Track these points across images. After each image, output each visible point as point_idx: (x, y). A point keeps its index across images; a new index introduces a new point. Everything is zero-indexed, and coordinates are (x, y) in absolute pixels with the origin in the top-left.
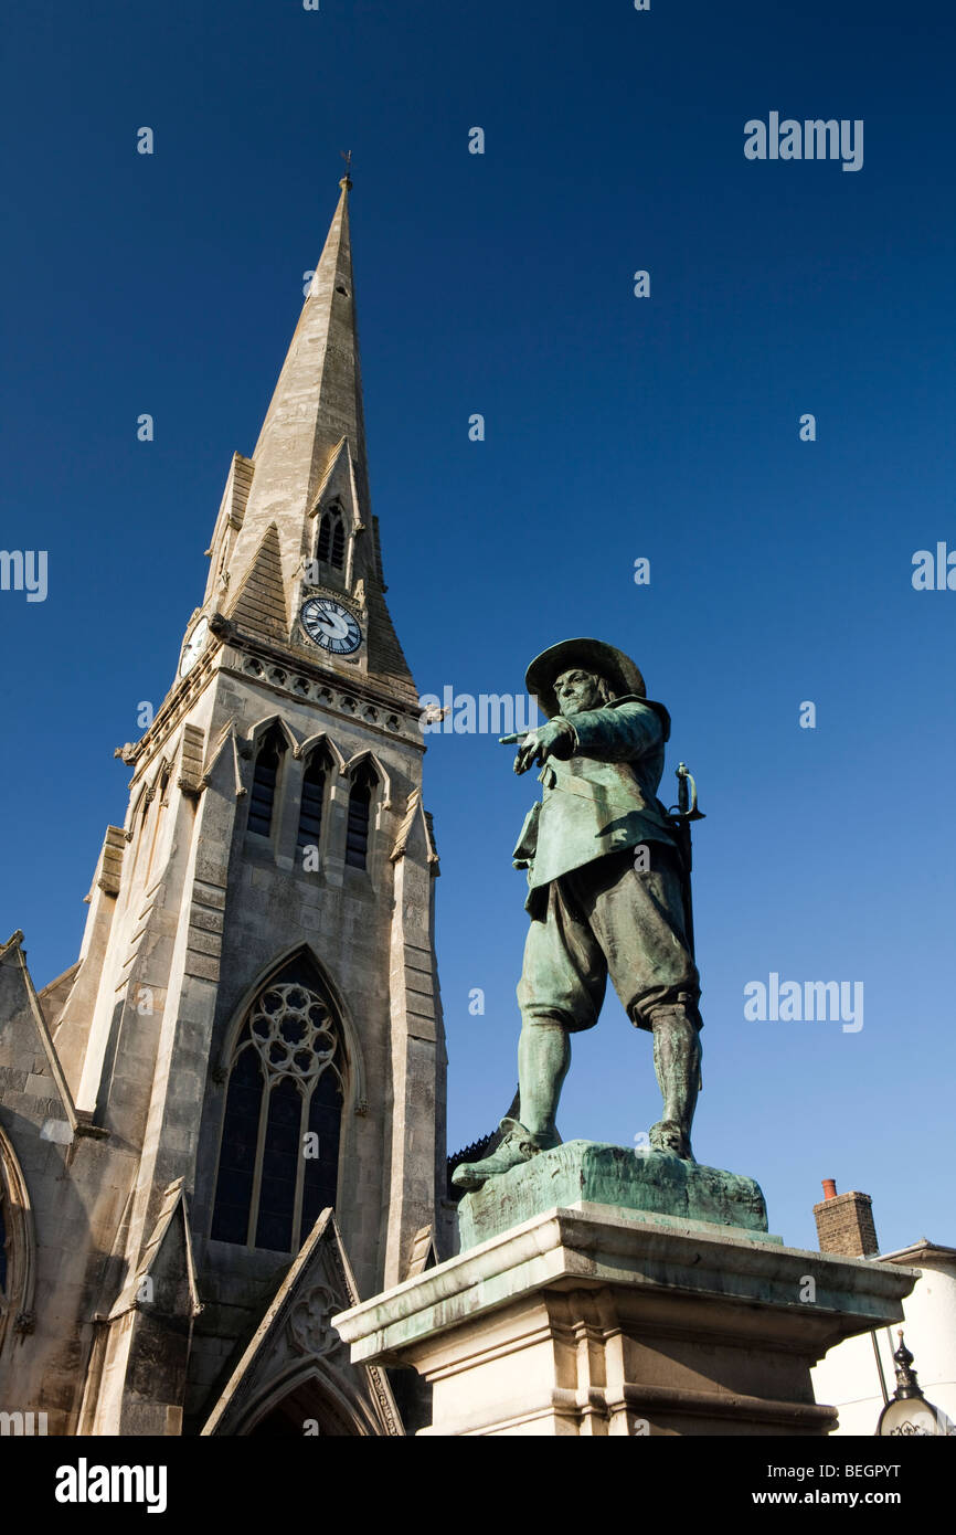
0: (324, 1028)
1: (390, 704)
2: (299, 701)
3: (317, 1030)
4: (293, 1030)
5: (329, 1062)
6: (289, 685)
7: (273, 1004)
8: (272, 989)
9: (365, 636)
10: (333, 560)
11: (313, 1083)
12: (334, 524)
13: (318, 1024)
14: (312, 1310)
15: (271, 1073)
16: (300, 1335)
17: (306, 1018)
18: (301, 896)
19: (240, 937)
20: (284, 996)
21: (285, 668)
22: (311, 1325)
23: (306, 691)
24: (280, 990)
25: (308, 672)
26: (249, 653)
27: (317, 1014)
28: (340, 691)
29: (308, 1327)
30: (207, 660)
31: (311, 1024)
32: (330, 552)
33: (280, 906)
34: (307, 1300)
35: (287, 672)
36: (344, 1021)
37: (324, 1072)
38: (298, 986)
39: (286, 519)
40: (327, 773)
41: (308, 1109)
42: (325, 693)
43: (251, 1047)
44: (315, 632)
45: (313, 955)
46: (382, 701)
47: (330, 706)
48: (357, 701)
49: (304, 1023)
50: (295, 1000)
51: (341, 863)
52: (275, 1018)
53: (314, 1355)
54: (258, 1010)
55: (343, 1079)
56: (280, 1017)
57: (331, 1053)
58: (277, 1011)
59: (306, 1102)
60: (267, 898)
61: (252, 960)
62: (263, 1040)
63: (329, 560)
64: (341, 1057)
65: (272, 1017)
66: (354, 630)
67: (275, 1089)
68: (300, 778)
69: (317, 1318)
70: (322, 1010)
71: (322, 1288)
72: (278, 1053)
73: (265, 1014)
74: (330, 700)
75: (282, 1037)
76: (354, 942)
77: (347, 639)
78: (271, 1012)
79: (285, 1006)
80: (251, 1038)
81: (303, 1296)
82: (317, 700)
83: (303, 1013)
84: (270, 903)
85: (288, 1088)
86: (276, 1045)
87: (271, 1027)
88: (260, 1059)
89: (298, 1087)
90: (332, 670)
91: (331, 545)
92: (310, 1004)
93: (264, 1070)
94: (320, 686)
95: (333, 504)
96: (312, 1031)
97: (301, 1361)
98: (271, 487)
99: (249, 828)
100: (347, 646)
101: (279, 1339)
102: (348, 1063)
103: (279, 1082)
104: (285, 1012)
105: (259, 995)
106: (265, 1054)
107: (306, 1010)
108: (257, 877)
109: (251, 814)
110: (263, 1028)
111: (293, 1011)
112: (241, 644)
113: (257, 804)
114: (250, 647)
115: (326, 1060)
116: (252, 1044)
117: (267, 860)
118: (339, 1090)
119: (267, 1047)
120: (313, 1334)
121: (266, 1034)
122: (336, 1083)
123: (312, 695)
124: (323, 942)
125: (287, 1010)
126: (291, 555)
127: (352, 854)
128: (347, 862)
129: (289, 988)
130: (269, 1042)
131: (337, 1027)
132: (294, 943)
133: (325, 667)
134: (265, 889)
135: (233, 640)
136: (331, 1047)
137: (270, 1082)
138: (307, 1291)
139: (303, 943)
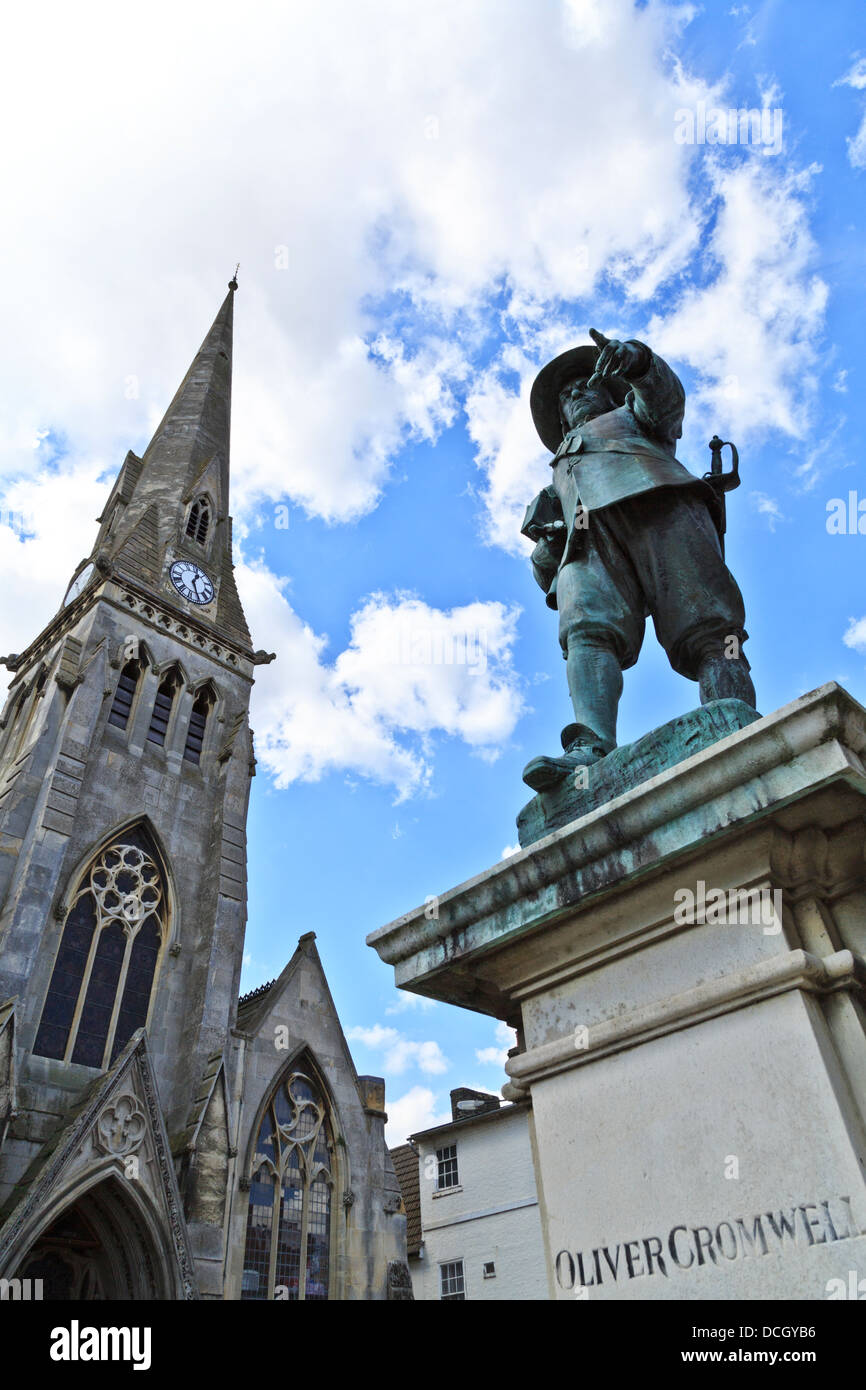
0: (152, 884)
1: (231, 646)
2: (161, 631)
3: (146, 884)
4: (126, 883)
5: (153, 911)
6: (156, 618)
7: (113, 860)
8: (113, 848)
9: (217, 595)
10: (198, 537)
11: (137, 928)
12: (201, 511)
13: (147, 880)
14: (117, 1115)
15: (103, 916)
16: (104, 1138)
17: (139, 874)
18: (145, 777)
19: (92, 804)
20: (122, 855)
21: (155, 607)
22: (115, 1129)
23: (168, 626)
24: (120, 850)
25: (171, 612)
26: (126, 590)
27: (147, 873)
28: (194, 630)
29: (112, 1131)
30: (89, 592)
31: (141, 879)
32: (196, 531)
33: (128, 783)
34: (115, 1107)
35: (155, 610)
36: (169, 879)
37: (147, 919)
38: (134, 848)
39: (166, 502)
40: (177, 689)
41: (131, 949)
42: (182, 630)
43: (89, 894)
44: (179, 585)
45: (151, 826)
46: (225, 642)
47: (187, 640)
48: (206, 639)
49: (136, 878)
50: (132, 859)
51: (180, 757)
52: (113, 872)
53: (114, 1156)
54: (99, 864)
55: (162, 926)
56: (117, 871)
57: (155, 904)
58: (115, 866)
59: (130, 942)
60: (118, 776)
61: (100, 824)
62: (101, 889)
63: (195, 536)
64: (163, 908)
65: (110, 871)
66: (209, 588)
67: (106, 932)
68: (156, 689)
69: (121, 1123)
70: (152, 869)
71: (129, 1097)
72: (112, 899)
73: (105, 868)
74: (186, 636)
75: (116, 887)
76: (184, 818)
77: (203, 594)
78: (109, 866)
79: (123, 862)
80: (89, 885)
81: (111, 1103)
82: (175, 634)
83: (137, 869)
84: (120, 780)
85: (117, 929)
86: (110, 894)
87: (108, 879)
88: (96, 903)
89: (125, 929)
90: (188, 613)
91: (197, 526)
92: (143, 863)
93: (98, 913)
94: (179, 623)
95: (202, 497)
96: (142, 885)
97: (102, 1161)
98: (155, 478)
99: (109, 722)
100: (202, 598)
101: (85, 1141)
102: (169, 913)
103: (109, 924)
104: (121, 868)
105: (101, 852)
106: (100, 900)
107: (138, 867)
108: (110, 758)
109: (113, 711)
110: (102, 879)
111: (128, 867)
112: (121, 582)
113: (118, 704)
114: (128, 586)
115: (151, 909)
116: (90, 891)
117: (122, 747)
118: (159, 934)
119: (103, 895)
120: (115, 1138)
121: (103, 884)
122: (157, 928)
123: (172, 629)
124: (159, 815)
125: (123, 866)
126: (166, 528)
127: (189, 752)
128: (184, 757)
129: (127, 849)
130: (105, 890)
131: (163, 884)
132: (135, 813)
133: (184, 610)
134: (118, 769)
135: (114, 578)
136: (155, 898)
137: (102, 923)
138: (115, 1098)
139: (143, 814)
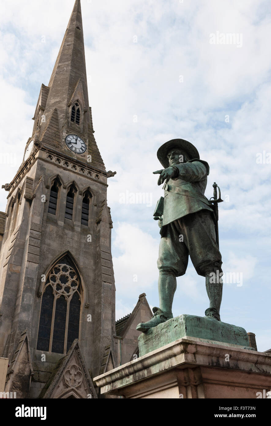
0: (74, 279)
1: (96, 171)
2: (65, 169)
3: (72, 279)
4: (64, 279)
5: (76, 290)
6: (62, 163)
7: (57, 270)
8: (57, 266)
9: (87, 148)
10: (76, 121)
11: (71, 297)
12: (76, 108)
13: (72, 278)
14: (71, 372)
15: (56, 294)
16: (67, 381)
17: (68, 275)
18: (66, 234)
19: (46, 248)
20: (61, 268)
21: (61, 158)
22: (71, 378)
23: (68, 166)
24: (60, 266)
25: (68, 160)
26: (48, 153)
27: (72, 274)
28: (80, 166)
29: (69, 378)
30: (33, 155)
31: (70, 278)
32: (75, 119)
33: (59, 238)
34: (70, 370)
35: (61, 159)
36: (81, 277)
37: (74, 294)
38: (65, 265)
39: (61, 107)
40: (75, 194)
41: (69, 306)
42: (74, 166)
43: (50, 285)
44: (70, 146)
45: (71, 255)
46: (93, 169)
47: (76, 171)
48: (85, 169)
49: (67, 277)
50: (65, 269)
51: (80, 224)
52: (58, 276)
53: (72, 388)
54: (52, 273)
55: (81, 296)
56: (59, 275)
57: (77, 287)
58: (58, 273)
59: (68, 304)
60: (55, 235)
61: (50, 256)
62: (54, 283)
63: (75, 121)
64: (80, 288)
65: (57, 275)
66: (83, 145)
67: (58, 300)
68: (66, 195)
69: (73, 375)
70: (74, 273)
71: (74, 365)
72: (59, 287)
73: (54, 274)
74: (76, 169)
75: (60, 282)
76: (84, 250)
77: (81, 148)
78: (56, 273)
79: (61, 271)
80: (49, 282)
81: (68, 368)
82: (71, 169)
83: (67, 274)
84: (56, 237)
85: (62, 300)
86: (58, 285)
87: (56, 279)
88: (53, 289)
89: (66, 299)
90: (76, 159)
91: (75, 116)
92: (70, 271)
93: (54, 293)
94: (72, 164)
95: (76, 102)
96: (70, 280)
97: (68, 389)
98: (55, 96)
99: (48, 212)
100: (81, 151)
101: (60, 382)
102: (83, 290)
103: (59, 297)
104: (61, 274)
105: (52, 268)
106: (54, 288)
107: (68, 273)
108: (51, 228)
109: (49, 207)
110: (54, 278)
111: (64, 273)
112: (45, 150)
113: (51, 204)
114: (48, 151)
115: (75, 289)
116: (50, 284)
117: (55, 223)
118: (80, 299)
119: (55, 285)
120: (71, 380)
121: (55, 281)
122: (79, 297)
123: (70, 167)
124: (74, 250)
125: (62, 273)
126: (62, 120)
127: (83, 221)
128: (82, 223)
129: (63, 265)
130: (56, 283)
131: (79, 278)
132: (64, 250)
133: (74, 158)
134: (55, 232)
135: (42, 148)
136: (77, 285)
137: (56, 297)
138: (70, 366)
139: (67, 250)
